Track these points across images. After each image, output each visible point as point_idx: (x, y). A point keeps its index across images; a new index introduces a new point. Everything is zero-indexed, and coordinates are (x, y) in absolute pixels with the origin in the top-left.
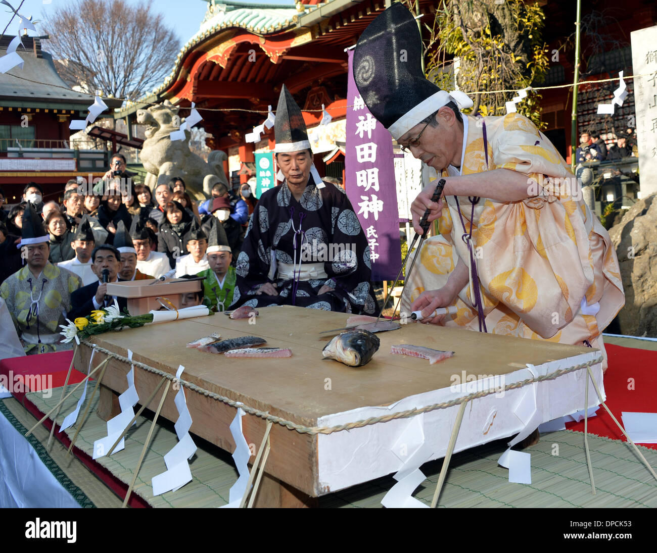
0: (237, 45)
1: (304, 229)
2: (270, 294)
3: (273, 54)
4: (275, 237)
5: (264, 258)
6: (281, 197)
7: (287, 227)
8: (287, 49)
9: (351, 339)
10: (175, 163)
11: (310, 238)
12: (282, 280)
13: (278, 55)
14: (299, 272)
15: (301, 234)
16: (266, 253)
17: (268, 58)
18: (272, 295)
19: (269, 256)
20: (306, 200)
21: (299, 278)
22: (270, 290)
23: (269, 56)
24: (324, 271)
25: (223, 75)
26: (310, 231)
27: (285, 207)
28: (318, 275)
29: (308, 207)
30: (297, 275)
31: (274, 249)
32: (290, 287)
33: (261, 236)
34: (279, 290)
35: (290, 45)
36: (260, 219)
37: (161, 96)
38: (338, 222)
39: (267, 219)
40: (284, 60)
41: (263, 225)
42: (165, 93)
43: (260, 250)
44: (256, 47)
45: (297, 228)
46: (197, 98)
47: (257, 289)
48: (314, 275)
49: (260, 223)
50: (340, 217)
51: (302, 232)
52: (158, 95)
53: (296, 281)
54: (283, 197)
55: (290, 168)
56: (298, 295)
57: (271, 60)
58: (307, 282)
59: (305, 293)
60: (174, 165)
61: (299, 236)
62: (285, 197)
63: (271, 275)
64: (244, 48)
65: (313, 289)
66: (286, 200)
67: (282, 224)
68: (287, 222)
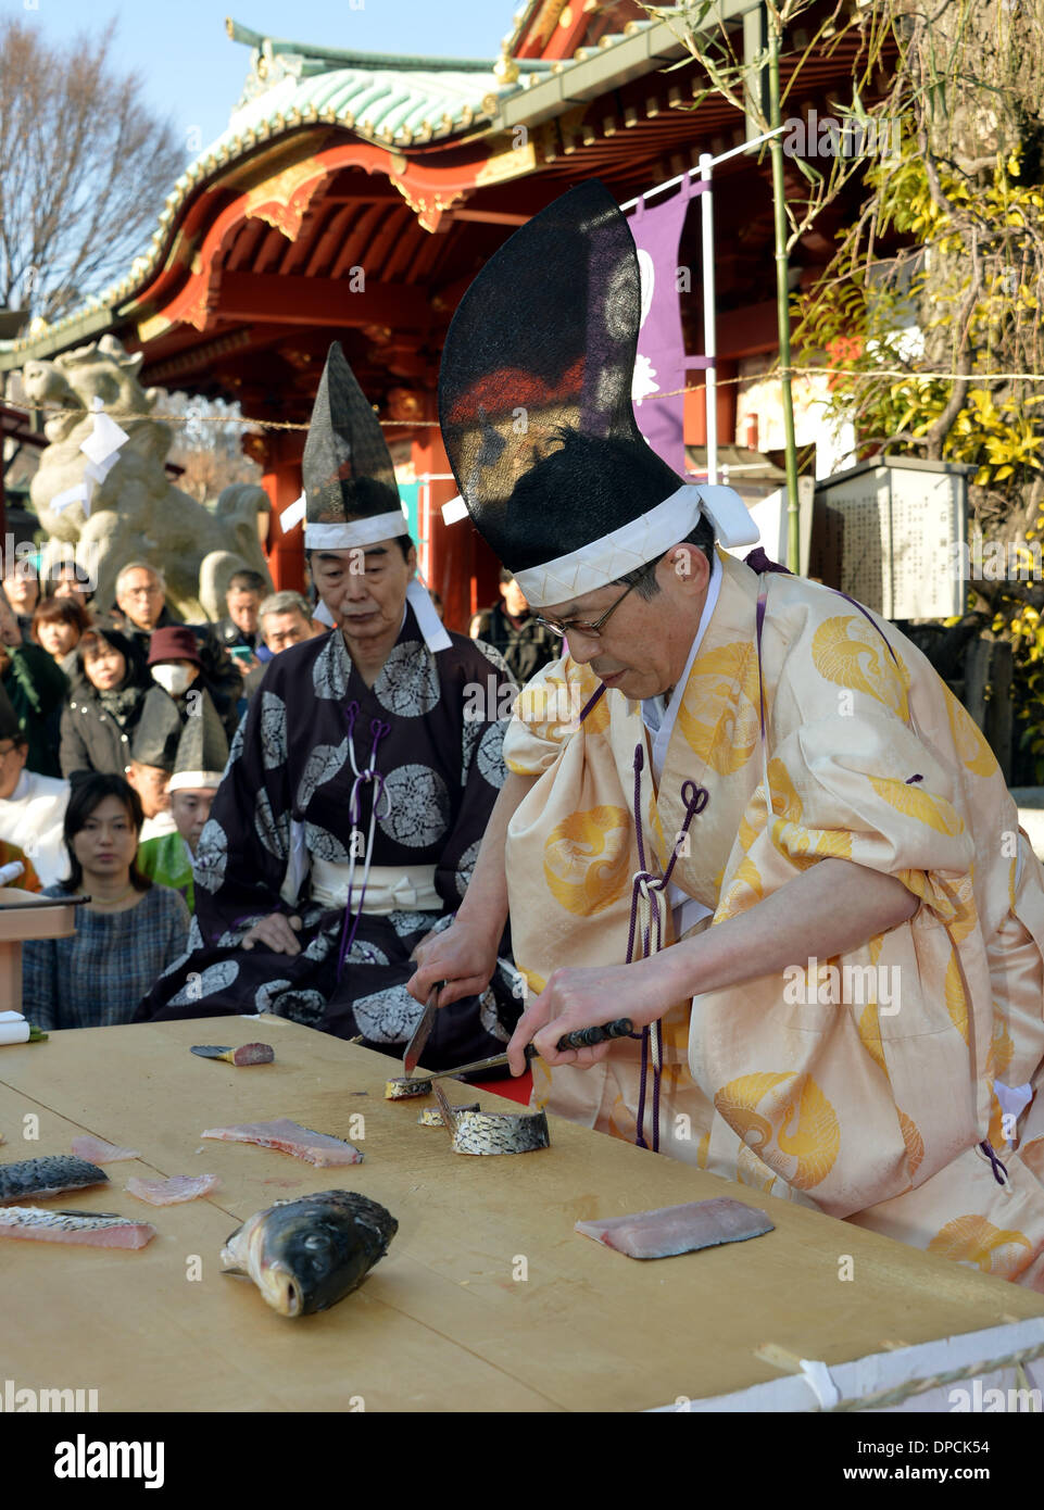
0: (330, 174)
1: (383, 770)
2: (278, 948)
3: (428, 204)
4: (303, 786)
5: (271, 841)
6: (324, 672)
7: (334, 761)
8: (465, 192)
10: (125, 516)
11: (397, 796)
12: (318, 905)
13: (440, 207)
14: (364, 888)
15: (372, 783)
16: (278, 827)
17: (413, 216)
18: (284, 953)
19: (285, 837)
20: (393, 685)
21: (362, 904)
22: (279, 937)
23: (416, 209)
24: (433, 889)
25: (291, 258)
26: (399, 775)
27: (333, 702)
28: (417, 899)
29: (398, 705)
30: (357, 895)
31: (299, 818)
32: (335, 931)
33: (265, 777)
34: (305, 936)
35: (473, 179)
37: (123, 312)
38: (480, 753)
39: (283, 732)
40: (458, 224)
41: (273, 747)
42: (133, 305)
43: (262, 818)
44: (381, 182)
45: (362, 766)
46: (220, 322)
47: (246, 929)
48: (407, 898)
49: (265, 741)
50: (486, 739)
51: (377, 778)
52: (115, 310)
53: (355, 912)
54: (330, 671)
55: (344, 596)
56: (349, 959)
57: (422, 222)
58: (385, 918)
59: (375, 950)
60: (120, 520)
61: (366, 789)
62: (336, 672)
63: (290, 889)
64: (346, 182)
65: (399, 940)
66: (338, 681)
67: (321, 750)
68: (337, 744)
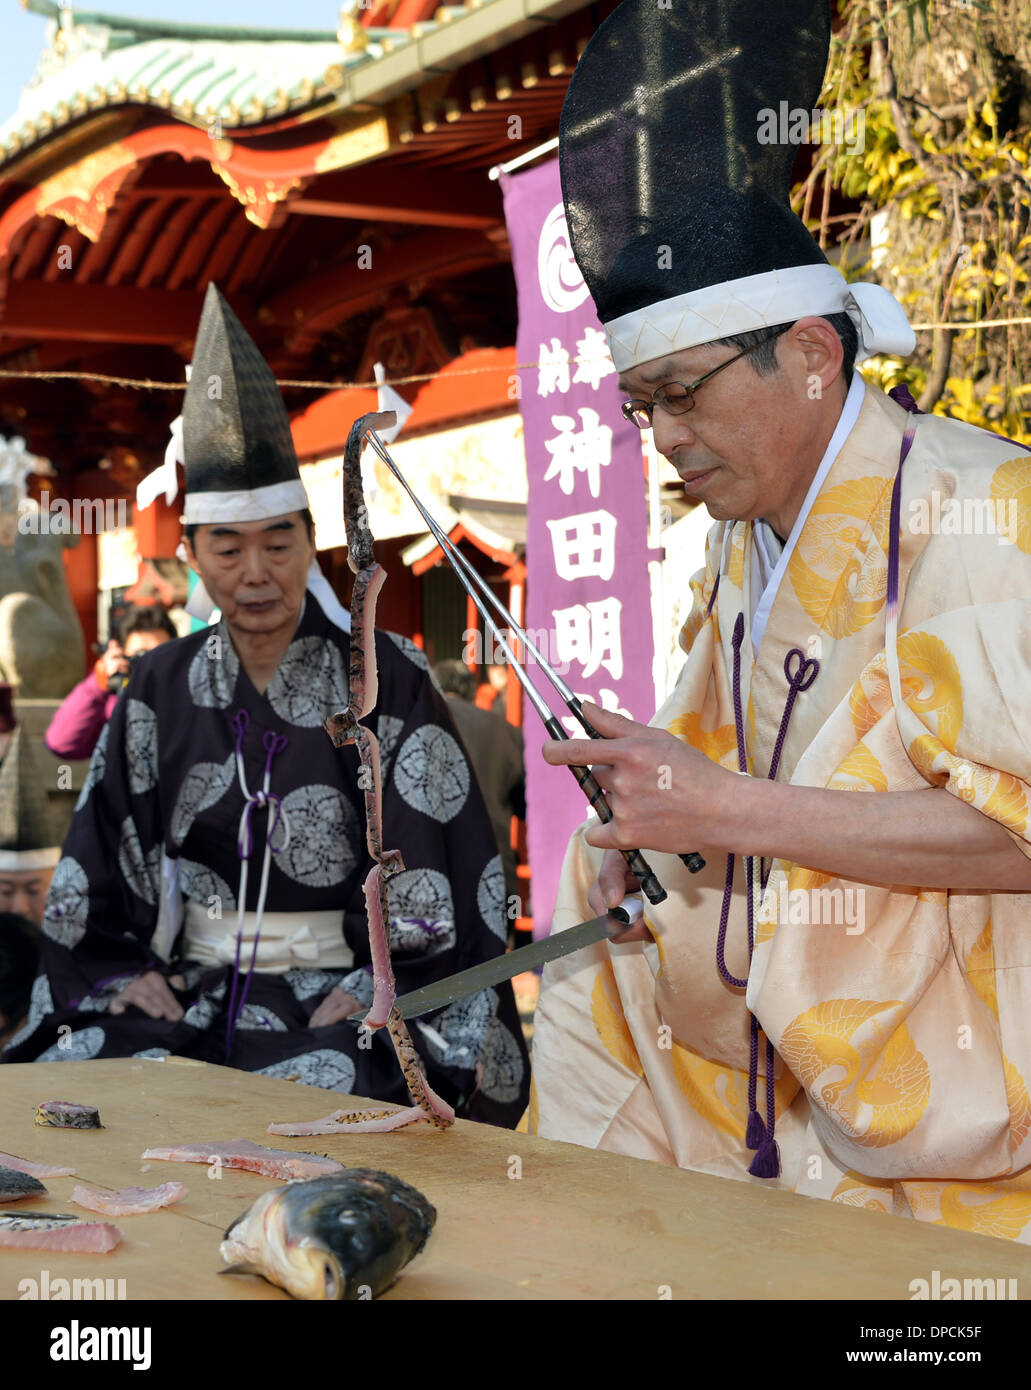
0: (140, 162)
1: (280, 791)
2: (155, 1012)
3: (258, 194)
4: (178, 814)
5: (140, 884)
6: (204, 675)
7: (218, 782)
8: (304, 179)
9: (316, 1204)
11: (297, 824)
12: (195, 964)
13: (274, 197)
14: (257, 939)
15: (266, 809)
16: (148, 864)
17: (239, 209)
18: (163, 1018)
19: (156, 876)
20: (290, 689)
21: (253, 960)
22: (157, 1000)
23: (243, 201)
24: (341, 940)
25: (91, 261)
26: (298, 797)
27: (216, 711)
28: (322, 953)
29: (296, 713)
30: (247, 949)
31: (173, 854)
32: (219, 993)
33: (133, 804)
34: (186, 999)
35: (312, 163)
36: (132, 744)
38: (398, 769)
39: (153, 748)
40: (293, 217)
41: (140, 767)
43: (129, 853)
44: (201, 172)
45: (255, 785)
47: (112, 992)
48: (308, 952)
49: (131, 759)
50: (404, 752)
51: (273, 801)
53: (244, 970)
54: (212, 674)
55: (240, 580)
56: (241, 1025)
57: (251, 216)
58: (280, 977)
59: (271, 1016)
61: (259, 815)
62: (219, 675)
63: (162, 941)
64: (159, 171)
65: (299, 1004)
66: (222, 686)
67: (202, 769)
68: (222, 761)
